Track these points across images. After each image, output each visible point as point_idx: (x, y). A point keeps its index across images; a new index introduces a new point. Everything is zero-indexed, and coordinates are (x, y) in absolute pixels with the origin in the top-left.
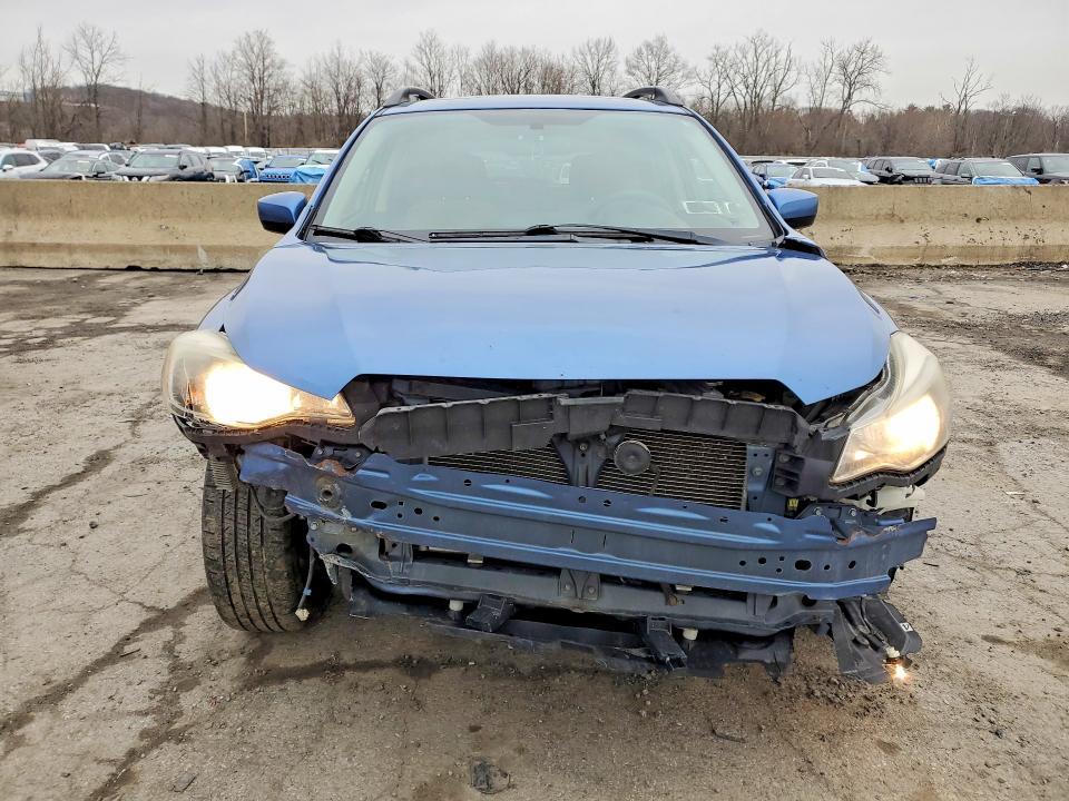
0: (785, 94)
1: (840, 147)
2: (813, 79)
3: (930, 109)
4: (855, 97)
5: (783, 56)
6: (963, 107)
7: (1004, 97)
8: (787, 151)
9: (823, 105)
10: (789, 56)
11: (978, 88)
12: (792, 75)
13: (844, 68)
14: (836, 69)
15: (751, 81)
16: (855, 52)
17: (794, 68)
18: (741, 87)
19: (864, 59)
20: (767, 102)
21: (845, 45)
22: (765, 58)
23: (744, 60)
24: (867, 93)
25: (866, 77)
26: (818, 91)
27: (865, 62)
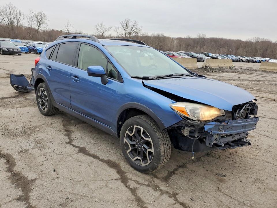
0: (20, 22)
1: (39, 39)
2: (28, 19)
3: (57, 31)
4: (41, 26)
5: (18, 11)
6: (68, 31)
7: (76, 30)
8: (24, 38)
9: (32, 27)
10: (20, 11)
11: (70, 27)
12: (22, 17)
13: (37, 18)
14: (35, 18)
15: (9, 17)
16: (39, 14)
17: (22, 15)
18: (6, 18)
19: (42, 16)
20: (15, 24)
21: (36, 12)
22: (13, 11)
23: (6, 11)
24: (44, 25)
25: (43, 21)
26: (31, 23)
27: (42, 17)
